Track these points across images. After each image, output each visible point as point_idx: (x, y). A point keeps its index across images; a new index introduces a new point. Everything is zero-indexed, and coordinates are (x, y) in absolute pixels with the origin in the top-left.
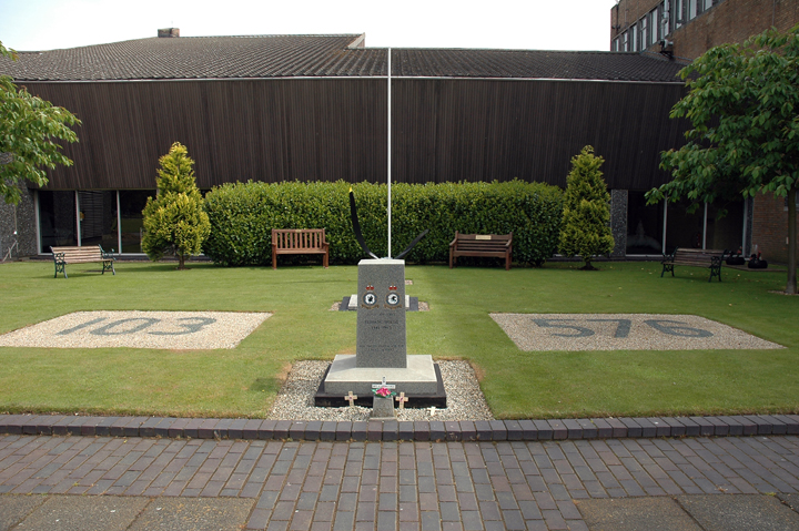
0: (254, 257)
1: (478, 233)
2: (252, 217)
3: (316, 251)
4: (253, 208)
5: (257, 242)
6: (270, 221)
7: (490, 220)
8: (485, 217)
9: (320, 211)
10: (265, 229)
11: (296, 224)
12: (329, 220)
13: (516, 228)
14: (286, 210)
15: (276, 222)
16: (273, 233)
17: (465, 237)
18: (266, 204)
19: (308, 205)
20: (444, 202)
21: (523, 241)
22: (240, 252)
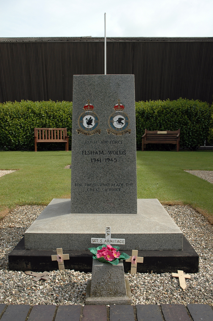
0: (24, 145)
1: (159, 130)
2: (22, 120)
3: (61, 141)
4: (23, 115)
5: (26, 136)
6: (34, 123)
7: (166, 122)
8: (163, 120)
9: (64, 118)
10: (31, 128)
11: (49, 125)
12: (69, 123)
13: (182, 126)
14: (43, 116)
15: (37, 124)
16: (35, 130)
17: (151, 132)
18: (31, 113)
19: (57, 114)
20: (138, 112)
21: (186, 134)
22: (15, 141)
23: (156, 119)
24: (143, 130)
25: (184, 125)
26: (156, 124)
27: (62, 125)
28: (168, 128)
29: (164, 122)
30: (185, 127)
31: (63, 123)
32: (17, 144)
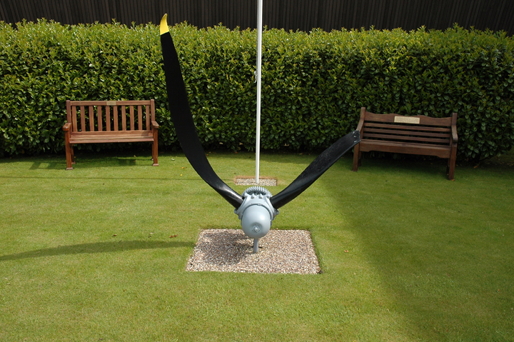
1: (398, 112)
3: (138, 136)
4: (33, 64)
5: (44, 121)
6: (64, 87)
7: (417, 91)
8: (409, 85)
9: (147, 71)
10: (56, 100)
11: (108, 92)
12: (161, 86)
13: (462, 106)
14: (91, 68)
15: (74, 88)
16: (68, 107)
17: (377, 117)
18: (56, 58)
19: (129, 61)
20: (343, 59)
21: (471, 127)
22: (15, 137)
23: (392, 81)
24: (355, 109)
25: (467, 104)
26: (390, 96)
27: (144, 91)
28: (422, 107)
29: (412, 91)
30: (469, 107)
31: (144, 86)
32: (21, 143)
